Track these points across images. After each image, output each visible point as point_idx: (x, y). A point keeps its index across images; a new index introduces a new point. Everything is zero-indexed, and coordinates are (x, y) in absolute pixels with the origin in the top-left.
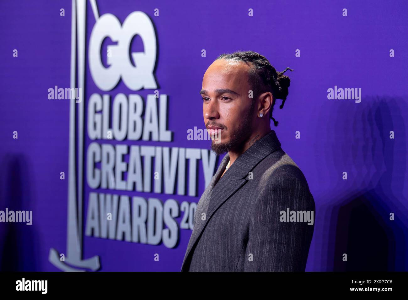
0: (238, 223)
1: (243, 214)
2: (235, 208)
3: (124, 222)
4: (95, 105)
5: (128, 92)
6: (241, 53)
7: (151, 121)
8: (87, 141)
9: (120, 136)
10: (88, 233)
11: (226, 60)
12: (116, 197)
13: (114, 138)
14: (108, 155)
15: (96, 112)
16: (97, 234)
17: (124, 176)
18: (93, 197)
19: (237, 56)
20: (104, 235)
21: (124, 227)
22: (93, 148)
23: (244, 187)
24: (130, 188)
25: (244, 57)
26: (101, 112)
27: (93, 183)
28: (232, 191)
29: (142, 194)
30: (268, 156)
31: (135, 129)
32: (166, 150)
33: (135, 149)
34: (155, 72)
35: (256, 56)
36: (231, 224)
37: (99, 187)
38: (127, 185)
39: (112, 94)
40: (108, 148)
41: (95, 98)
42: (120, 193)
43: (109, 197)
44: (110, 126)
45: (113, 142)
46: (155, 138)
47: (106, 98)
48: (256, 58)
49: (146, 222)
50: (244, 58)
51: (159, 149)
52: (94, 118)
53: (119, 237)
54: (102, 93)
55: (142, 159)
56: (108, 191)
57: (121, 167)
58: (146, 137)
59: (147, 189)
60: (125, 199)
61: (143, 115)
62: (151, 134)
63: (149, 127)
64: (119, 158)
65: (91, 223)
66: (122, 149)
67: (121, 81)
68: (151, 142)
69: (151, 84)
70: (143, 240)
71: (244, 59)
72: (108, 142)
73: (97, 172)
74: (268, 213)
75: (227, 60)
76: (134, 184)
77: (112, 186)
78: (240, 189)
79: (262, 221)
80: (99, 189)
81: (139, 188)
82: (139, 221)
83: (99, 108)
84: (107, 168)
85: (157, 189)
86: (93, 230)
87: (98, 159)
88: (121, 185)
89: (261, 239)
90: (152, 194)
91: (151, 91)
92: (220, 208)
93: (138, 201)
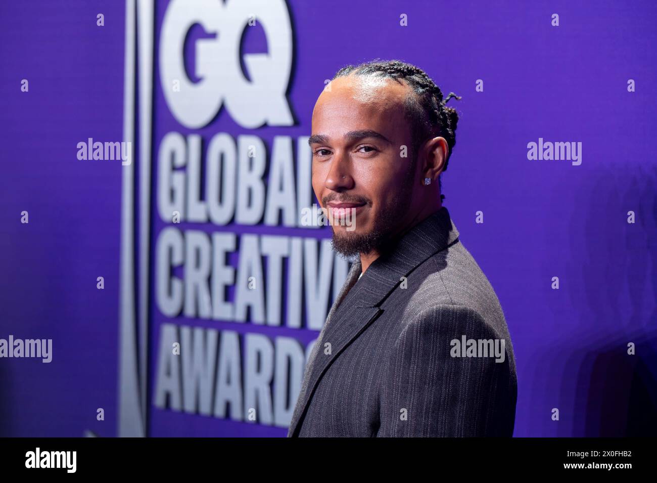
0: (362, 392)
1: (370, 376)
2: (358, 363)
3: (229, 381)
4: (173, 156)
5: (236, 131)
6: (384, 64)
7: (281, 188)
8: (157, 224)
9: (221, 216)
10: (159, 401)
11: (360, 76)
12: (212, 335)
13: (209, 221)
14: (198, 253)
15: (174, 168)
16: (175, 404)
17: (229, 294)
18: (168, 332)
19: (379, 69)
20: (190, 407)
21: (229, 392)
22: (169, 238)
23: (376, 323)
24: (240, 316)
25: (393, 71)
26: (184, 168)
27: (168, 306)
28: (356, 329)
29: (264, 329)
30: (426, 260)
31: (250, 203)
32: (311, 244)
33: (249, 242)
34: (289, 93)
35: (411, 69)
36: (349, 393)
37: (181, 313)
38: (234, 311)
39: (207, 133)
40: (196, 239)
41: (172, 142)
42: (221, 326)
43: (199, 333)
44: (202, 196)
45: (208, 227)
46: (289, 221)
47: (195, 142)
48: (411, 72)
49: (272, 384)
50: (393, 73)
51: (296, 242)
52: (171, 180)
53: (220, 412)
54: (185, 132)
55: (264, 260)
56: (197, 321)
57: (223, 275)
58: (271, 219)
59: (274, 318)
60: (230, 339)
61: (266, 177)
62: (281, 213)
63: (276, 200)
64: (219, 259)
65: (165, 384)
66: (225, 241)
67: (222, 110)
68: (280, 229)
69: (281, 116)
70: (266, 419)
71: (392, 75)
72: (197, 226)
73: (177, 284)
74: (413, 375)
75: (362, 77)
76: (249, 310)
77: (205, 312)
78: (369, 326)
79: (401, 391)
80: (180, 318)
81: (258, 317)
82: (257, 382)
83: (180, 161)
84: (194, 277)
85: (294, 320)
86: (168, 397)
87: (177, 259)
88: (223, 311)
89: (398, 426)
90: (283, 328)
91: (281, 130)
92: (335, 363)
93: (256, 342)
